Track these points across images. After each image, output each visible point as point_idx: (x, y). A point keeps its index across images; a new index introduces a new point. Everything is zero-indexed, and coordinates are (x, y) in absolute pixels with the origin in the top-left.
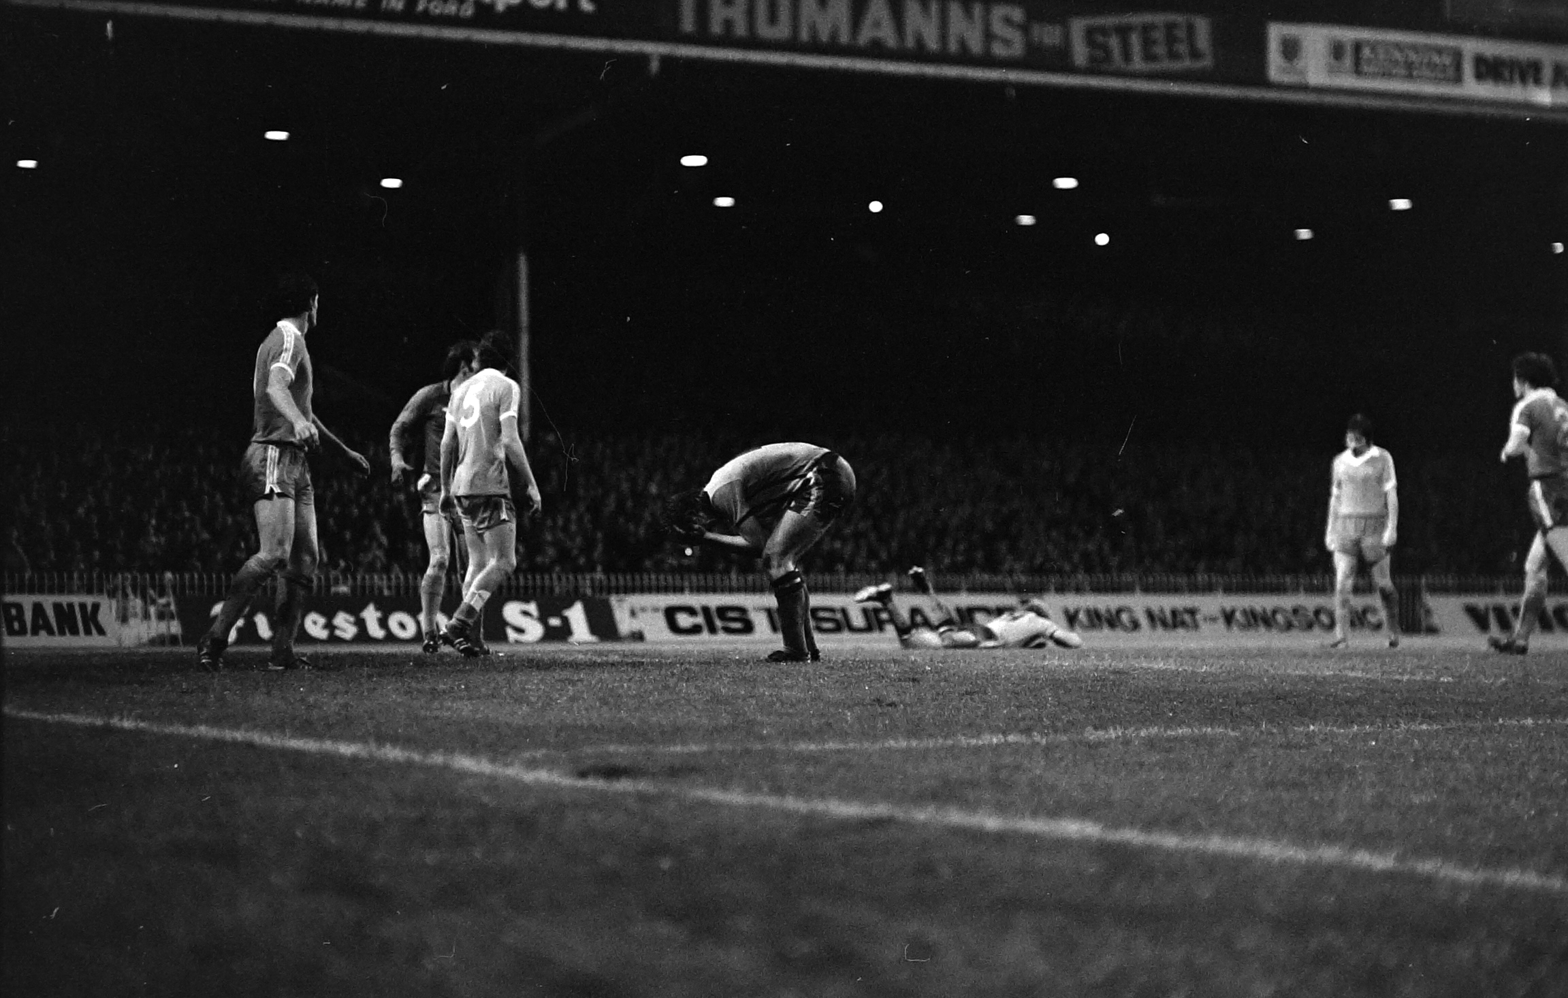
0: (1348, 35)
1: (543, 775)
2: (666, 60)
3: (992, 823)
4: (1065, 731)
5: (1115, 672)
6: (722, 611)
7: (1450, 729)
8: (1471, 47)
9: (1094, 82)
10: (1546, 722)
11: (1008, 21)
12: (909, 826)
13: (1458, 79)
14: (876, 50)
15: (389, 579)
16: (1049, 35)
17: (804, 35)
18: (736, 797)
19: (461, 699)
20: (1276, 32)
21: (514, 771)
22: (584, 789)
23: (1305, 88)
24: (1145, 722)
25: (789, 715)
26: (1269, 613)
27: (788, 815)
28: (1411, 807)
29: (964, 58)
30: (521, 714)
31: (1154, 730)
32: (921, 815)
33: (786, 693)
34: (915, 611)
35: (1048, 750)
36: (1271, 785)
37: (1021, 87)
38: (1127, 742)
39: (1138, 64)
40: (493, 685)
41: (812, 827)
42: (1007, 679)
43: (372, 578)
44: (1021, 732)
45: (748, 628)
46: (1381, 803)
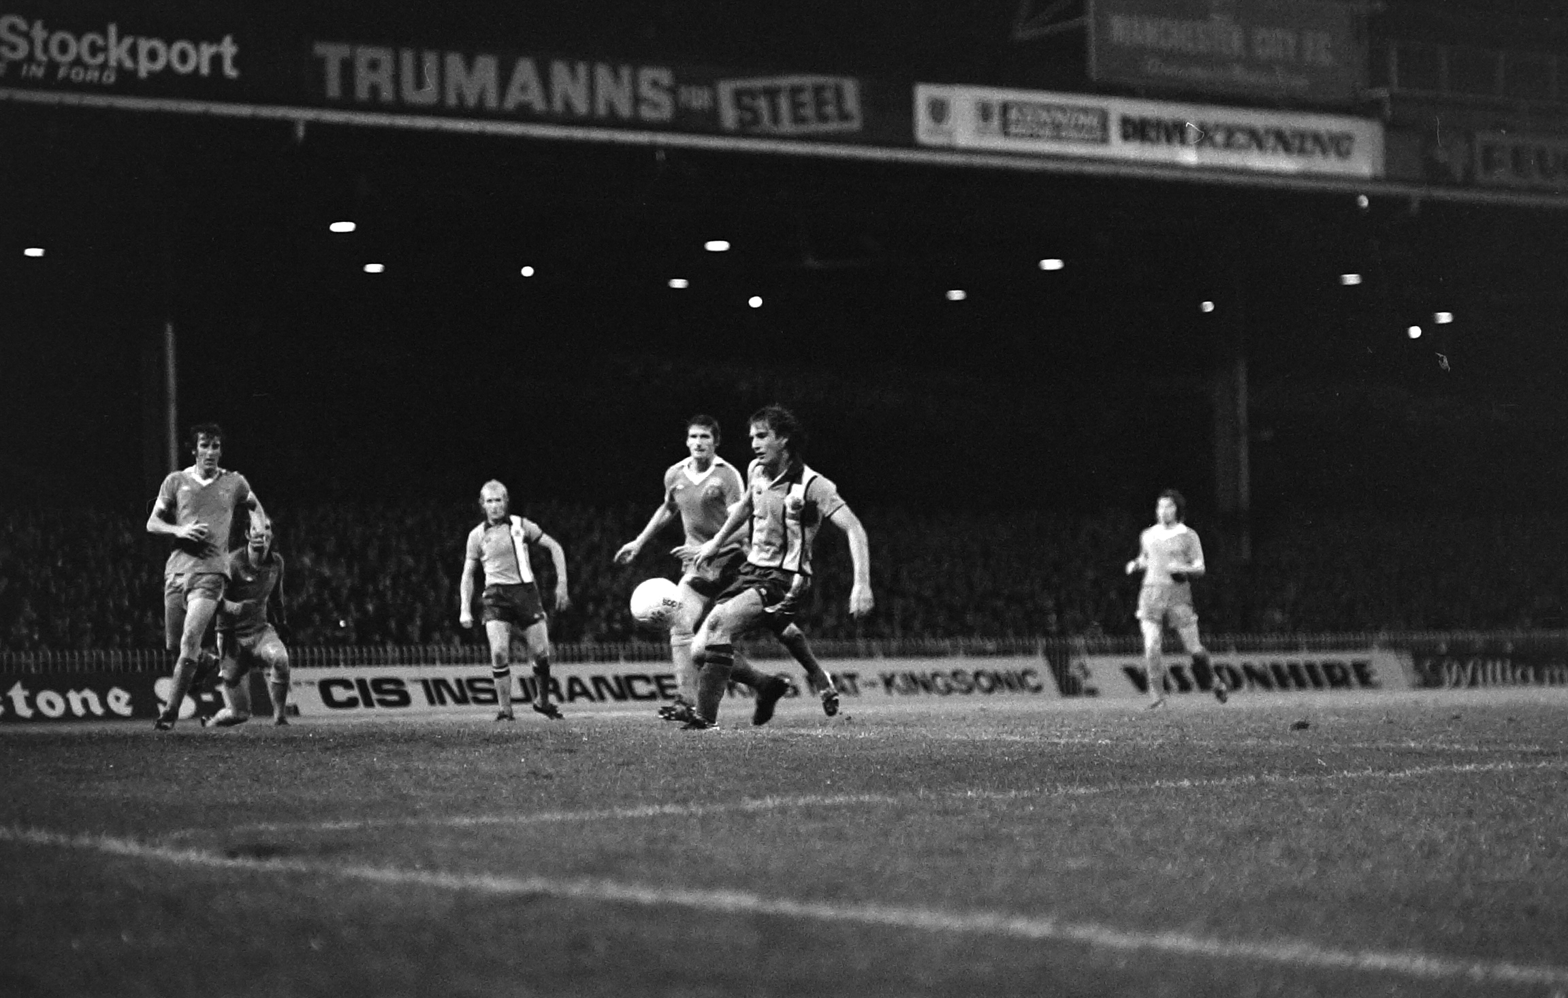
0: (996, 96)
1: (192, 856)
2: (311, 126)
3: (646, 896)
4: (722, 801)
5: (775, 740)
6: (378, 683)
7: (1108, 793)
8: (1118, 108)
9: (745, 144)
10: (1203, 783)
11: (655, 84)
12: (564, 900)
13: (1104, 140)
14: (524, 114)
15: (37, 657)
16: (698, 98)
17: (452, 100)
18: (390, 875)
19: (110, 778)
20: (924, 94)
21: (164, 853)
22: (236, 871)
23: (951, 149)
24: (801, 789)
25: (443, 789)
26: (929, 677)
27: (442, 892)
28: (1068, 873)
29: (613, 121)
30: (171, 793)
31: (811, 799)
32: (578, 889)
33: (440, 766)
34: (573, 680)
35: (705, 820)
36: (929, 852)
37: (670, 150)
38: (783, 810)
39: (787, 126)
40: (142, 763)
41: (466, 903)
42: (665, 749)
43: (19, 656)
44: (677, 802)
45: (405, 700)
46: (1037, 869)
